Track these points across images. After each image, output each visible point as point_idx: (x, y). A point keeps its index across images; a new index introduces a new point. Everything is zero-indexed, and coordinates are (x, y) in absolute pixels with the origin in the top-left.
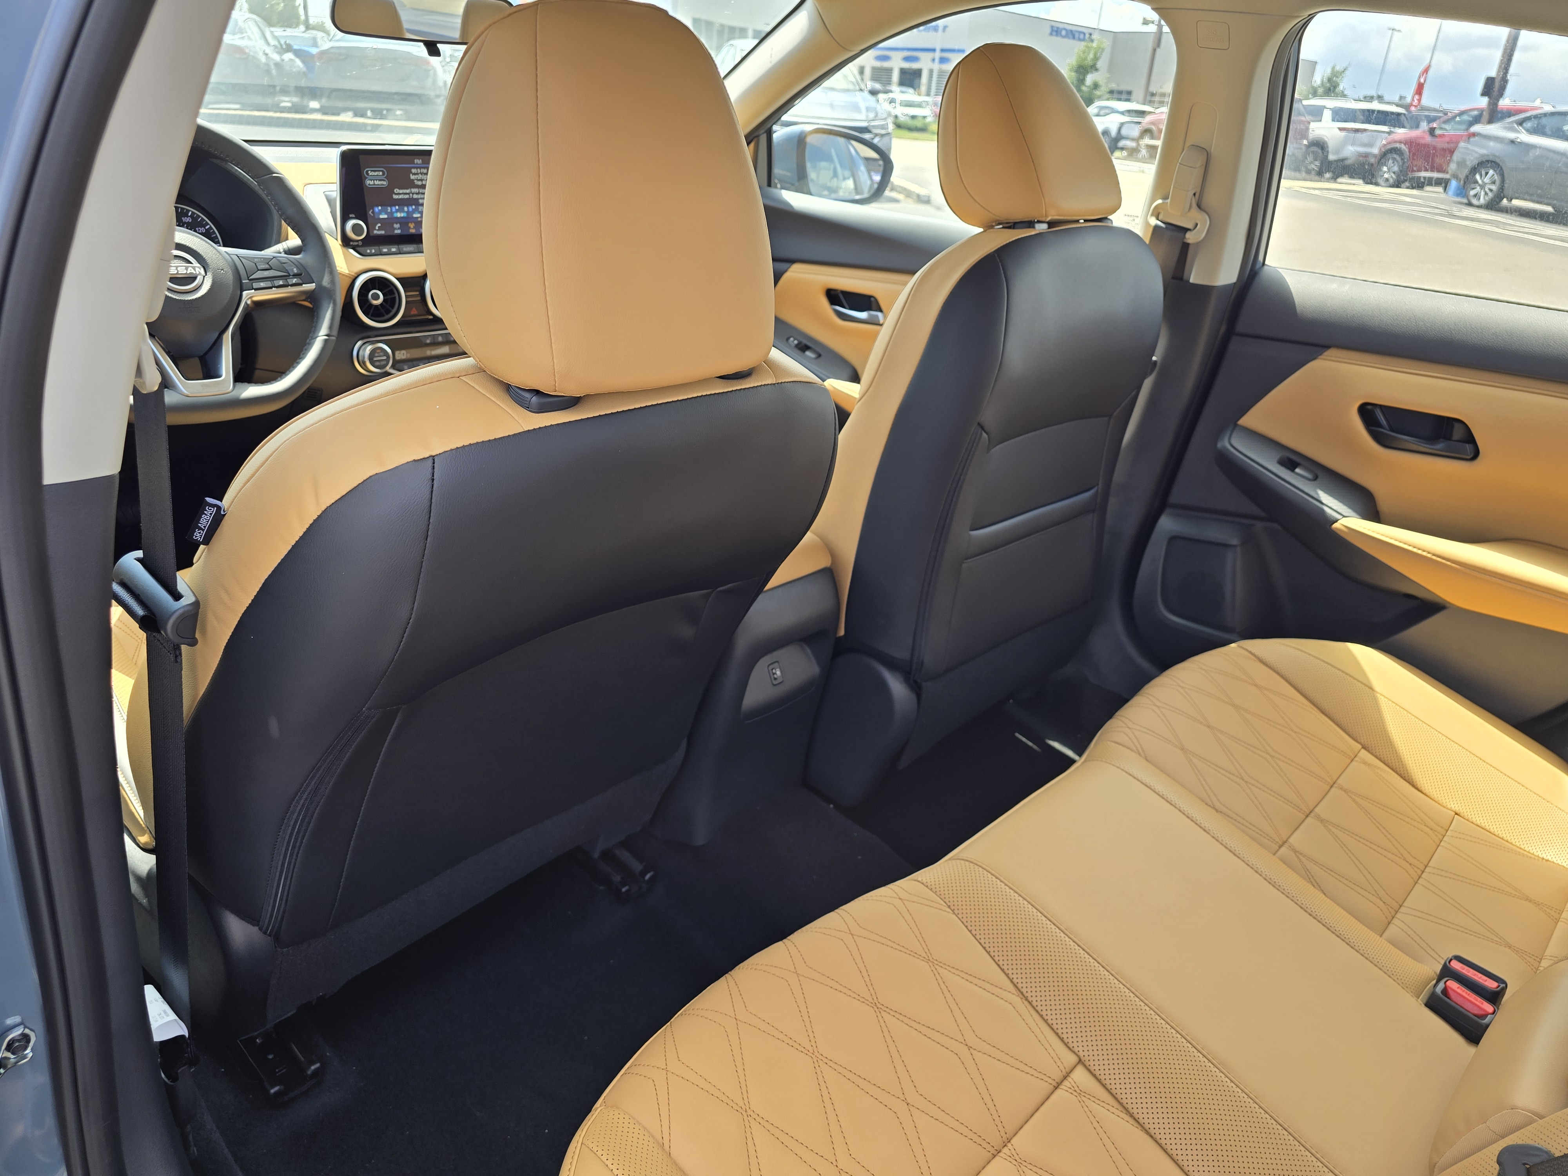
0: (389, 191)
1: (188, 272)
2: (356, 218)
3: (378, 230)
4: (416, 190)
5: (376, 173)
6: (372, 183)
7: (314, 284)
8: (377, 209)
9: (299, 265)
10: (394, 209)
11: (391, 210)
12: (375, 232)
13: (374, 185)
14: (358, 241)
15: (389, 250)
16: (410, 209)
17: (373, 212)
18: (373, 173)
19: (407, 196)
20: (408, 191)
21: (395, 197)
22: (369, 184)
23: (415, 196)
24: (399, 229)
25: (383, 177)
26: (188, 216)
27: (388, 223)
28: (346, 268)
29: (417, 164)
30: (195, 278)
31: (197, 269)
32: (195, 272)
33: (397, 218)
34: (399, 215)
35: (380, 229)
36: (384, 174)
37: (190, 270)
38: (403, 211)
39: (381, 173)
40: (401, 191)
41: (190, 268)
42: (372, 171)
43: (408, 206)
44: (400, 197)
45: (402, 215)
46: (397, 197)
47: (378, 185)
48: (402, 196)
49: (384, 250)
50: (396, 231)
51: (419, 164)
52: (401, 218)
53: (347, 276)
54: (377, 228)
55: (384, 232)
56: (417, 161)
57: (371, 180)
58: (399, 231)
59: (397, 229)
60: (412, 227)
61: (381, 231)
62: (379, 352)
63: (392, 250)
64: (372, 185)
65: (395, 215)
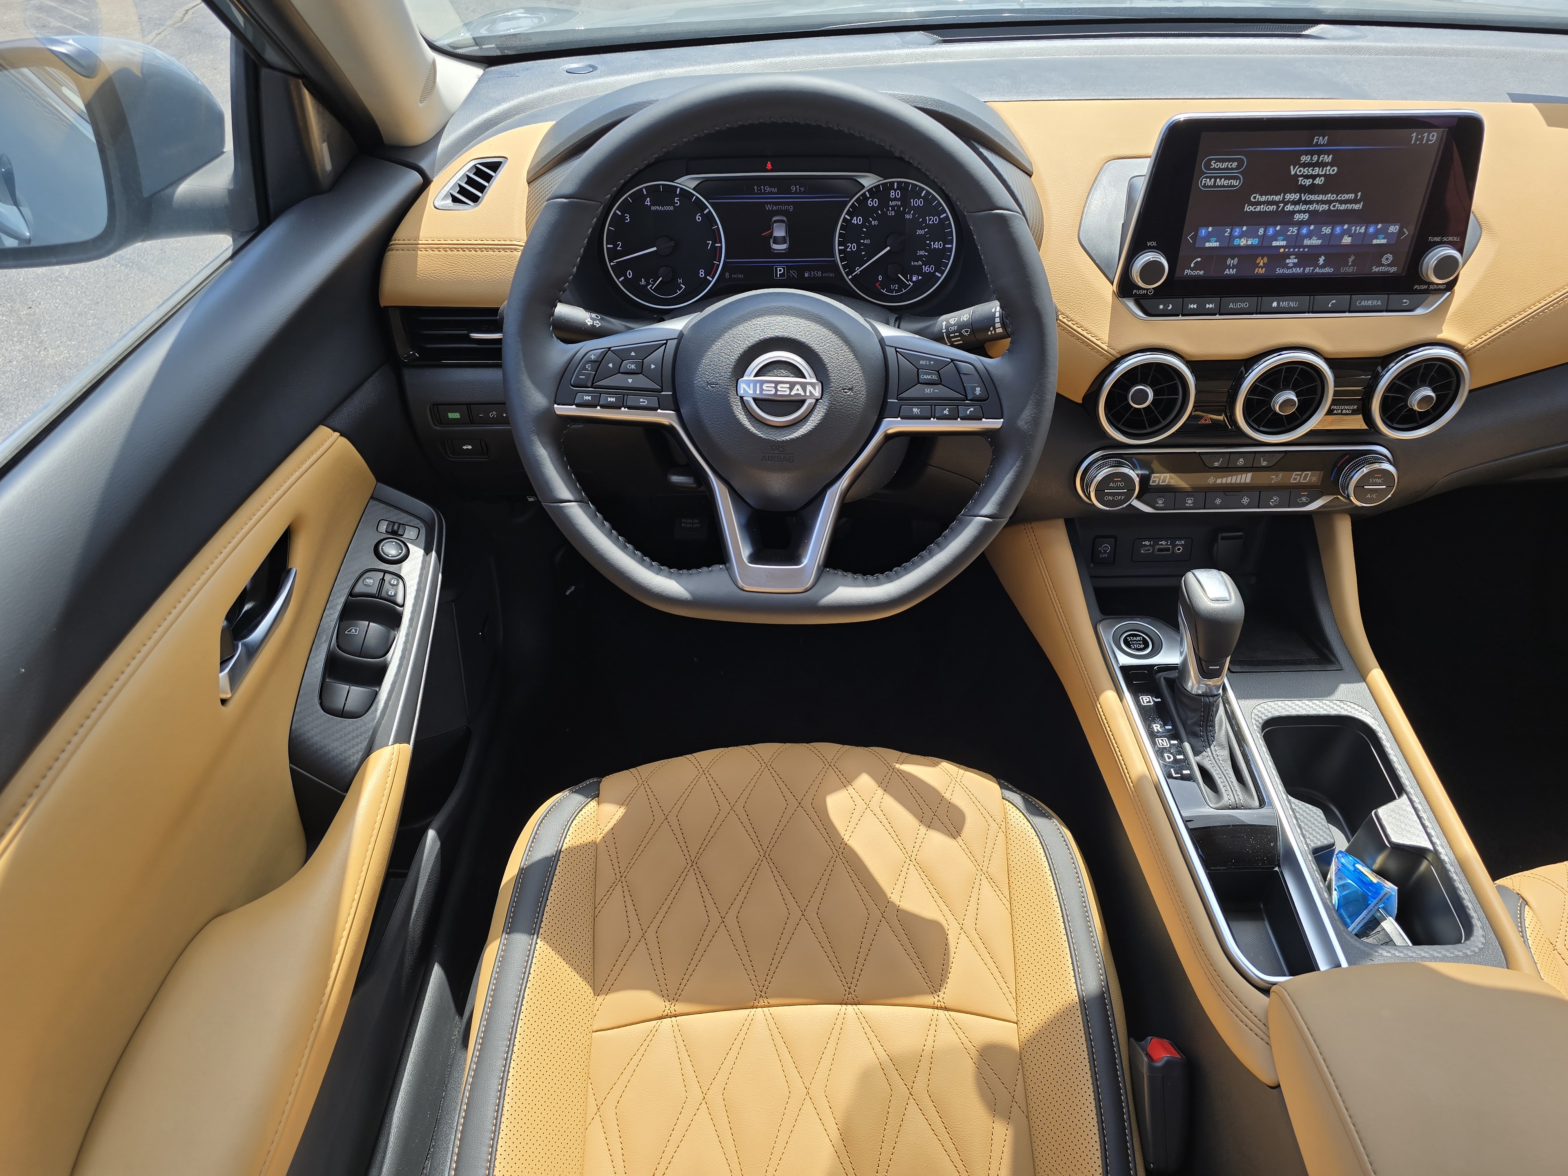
0: (1242, 196)
1: (792, 393)
2: (1158, 249)
3: (1192, 269)
4: (1295, 197)
5: (1225, 165)
6: (1210, 182)
7: (1002, 420)
8: (1203, 232)
9: (987, 379)
10: (1237, 232)
11: (1231, 233)
12: (1187, 272)
13: (1214, 186)
14: (1147, 290)
15: (1201, 306)
16: (1271, 231)
17: (1194, 238)
18: (1220, 165)
19: (1272, 208)
20: (1277, 198)
21: (1248, 208)
22: (1204, 186)
23: (1289, 208)
24: (1234, 267)
25: (1235, 173)
26: (919, 197)
27: (1218, 256)
28: (1106, 339)
29: (1317, 145)
30: (803, 402)
31: (809, 388)
32: (803, 394)
33: (1239, 247)
34: (1243, 242)
35: (1198, 267)
36: (1238, 168)
37: (798, 390)
38: (1255, 235)
39: (1235, 164)
40: (1263, 199)
41: (798, 387)
42: (1217, 160)
43: (1266, 225)
44: (1258, 209)
45: (1249, 243)
46: (1252, 209)
47: (1221, 186)
48: (1262, 206)
49: (1192, 306)
50: (1227, 272)
51: (1320, 145)
52: (1247, 247)
53: (1103, 355)
54: (1192, 265)
55: (1202, 273)
56: (1318, 139)
57: (1210, 178)
58: (1233, 272)
59: (1231, 268)
60: (1261, 264)
61: (1196, 273)
62: (1119, 481)
63: (1207, 306)
64: (1210, 187)
65: (1236, 242)
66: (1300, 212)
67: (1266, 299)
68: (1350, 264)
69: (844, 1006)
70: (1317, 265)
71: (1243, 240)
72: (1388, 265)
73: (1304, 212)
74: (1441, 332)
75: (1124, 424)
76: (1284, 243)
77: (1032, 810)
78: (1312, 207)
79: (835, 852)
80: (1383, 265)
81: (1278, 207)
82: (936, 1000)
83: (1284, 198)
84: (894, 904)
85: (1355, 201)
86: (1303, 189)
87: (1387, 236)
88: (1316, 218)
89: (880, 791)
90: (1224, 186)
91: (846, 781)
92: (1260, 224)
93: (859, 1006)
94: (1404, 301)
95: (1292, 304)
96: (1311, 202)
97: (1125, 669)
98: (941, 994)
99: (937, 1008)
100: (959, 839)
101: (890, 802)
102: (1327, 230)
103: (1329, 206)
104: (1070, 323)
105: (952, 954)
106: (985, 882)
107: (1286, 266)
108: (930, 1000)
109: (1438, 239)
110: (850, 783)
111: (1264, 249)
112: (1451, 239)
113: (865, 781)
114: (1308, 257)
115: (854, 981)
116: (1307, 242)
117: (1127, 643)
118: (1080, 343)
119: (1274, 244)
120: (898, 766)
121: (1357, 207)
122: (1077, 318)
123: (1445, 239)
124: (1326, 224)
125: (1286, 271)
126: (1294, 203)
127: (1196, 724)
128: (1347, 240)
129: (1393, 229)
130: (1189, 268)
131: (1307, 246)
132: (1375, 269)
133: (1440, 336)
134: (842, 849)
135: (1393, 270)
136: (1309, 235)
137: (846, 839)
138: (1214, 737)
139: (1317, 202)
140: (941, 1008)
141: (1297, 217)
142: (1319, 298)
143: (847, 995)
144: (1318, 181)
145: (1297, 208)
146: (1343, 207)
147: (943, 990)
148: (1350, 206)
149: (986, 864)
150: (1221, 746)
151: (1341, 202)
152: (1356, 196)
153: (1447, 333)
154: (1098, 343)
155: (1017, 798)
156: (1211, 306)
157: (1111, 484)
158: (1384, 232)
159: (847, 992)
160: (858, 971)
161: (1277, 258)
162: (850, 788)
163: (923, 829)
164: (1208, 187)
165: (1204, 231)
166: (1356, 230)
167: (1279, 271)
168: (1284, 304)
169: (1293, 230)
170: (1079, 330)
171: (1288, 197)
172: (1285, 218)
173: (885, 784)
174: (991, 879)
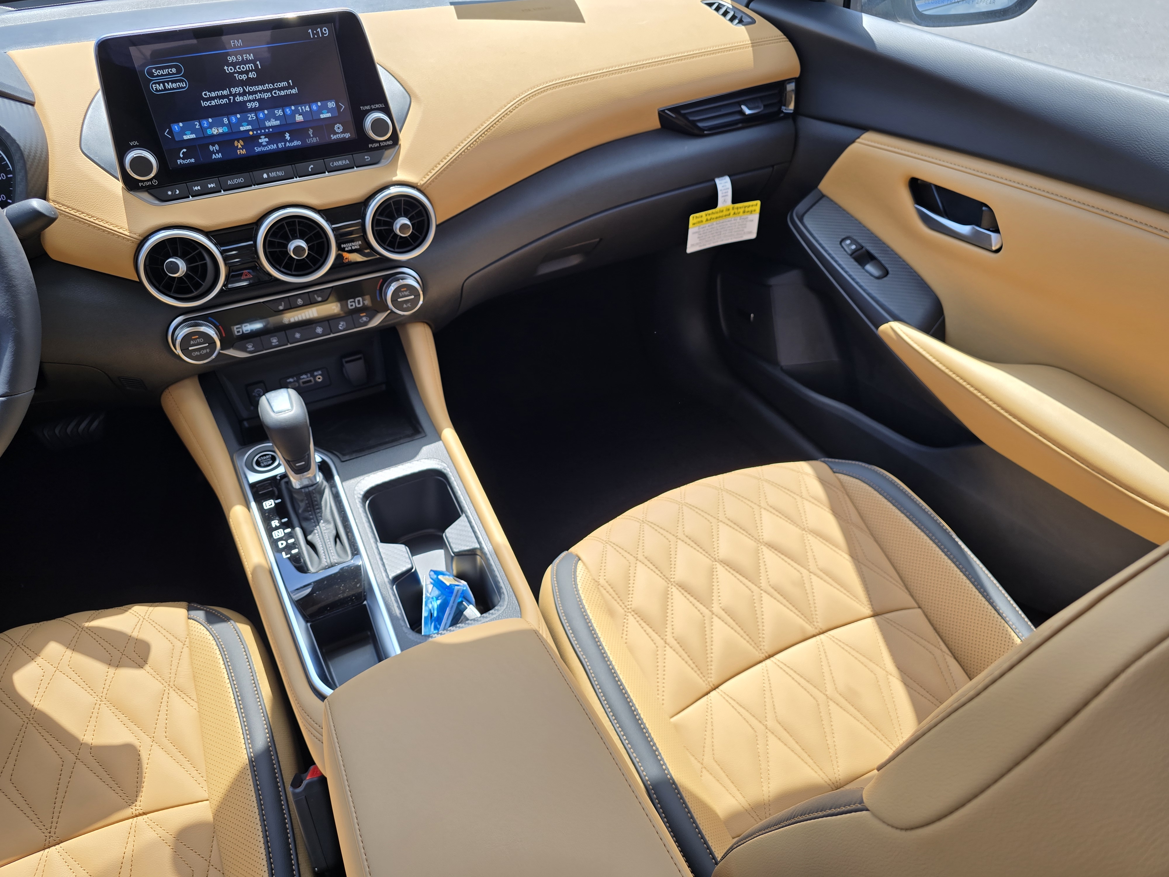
0: (193, 94)
2: (141, 146)
3: (183, 159)
4: (240, 90)
5: (166, 71)
6: (160, 87)
10: (205, 123)
11: (200, 125)
12: (179, 161)
13: (165, 89)
14: (151, 180)
15: (204, 187)
16: (234, 119)
17: (171, 132)
18: (161, 72)
19: (225, 101)
20: (225, 93)
21: (204, 104)
22: (157, 90)
23: (239, 99)
24: (218, 152)
25: (178, 77)
27: (199, 145)
28: (126, 226)
29: (235, 46)
33: (213, 136)
34: (215, 131)
35: (186, 156)
36: (179, 71)
38: (223, 125)
39: (174, 70)
40: (213, 94)
42: (157, 69)
43: (228, 114)
44: (213, 103)
45: (221, 131)
46: (208, 103)
47: (171, 89)
48: (216, 101)
49: (196, 188)
50: (214, 156)
51: (238, 47)
52: (220, 135)
53: (128, 240)
54: (181, 156)
55: (193, 160)
56: (234, 42)
57: (159, 83)
58: (219, 156)
59: (216, 153)
60: (240, 146)
61: (188, 161)
62: (196, 339)
63: (209, 186)
64: (162, 90)
65: (209, 132)
66: (250, 101)
67: (256, 173)
68: (312, 136)
69: (47, 850)
70: (286, 141)
71: (213, 129)
72: (342, 133)
73: (254, 101)
74: (396, 175)
75: (175, 292)
76: (249, 127)
77: (212, 619)
78: (258, 96)
79: (26, 720)
80: (338, 133)
81: (229, 100)
82: (133, 810)
83: (230, 92)
84: (86, 744)
85: (289, 87)
86: (242, 83)
87: (329, 110)
88: (264, 104)
89: (69, 652)
90: (174, 89)
91: (34, 654)
92: (224, 115)
93: (61, 845)
94: (366, 157)
95: (280, 174)
96: (255, 93)
97: (253, 486)
98: (138, 803)
99: (137, 816)
100: (147, 667)
101: (80, 659)
102: (279, 112)
103: (271, 94)
104: (91, 220)
105: (145, 766)
106: (173, 694)
107: (260, 145)
108: (128, 812)
109: (368, 107)
110: (37, 654)
111: (233, 135)
112: (377, 106)
113: (54, 648)
114: (276, 135)
115: (54, 824)
116: (268, 124)
117: (258, 464)
118: (106, 234)
119: (242, 129)
120: (87, 624)
121: (294, 91)
122: (98, 215)
123: (373, 107)
124: (277, 107)
125: (263, 149)
126: (240, 95)
127: (305, 510)
128: (299, 118)
129: (331, 104)
130: (180, 158)
131: (272, 127)
132: (334, 137)
133: (395, 179)
134: (32, 715)
135: (347, 135)
136: (267, 118)
137: (36, 706)
138: (321, 516)
139: (260, 92)
140: (140, 815)
141: (249, 105)
142: (300, 166)
143: (48, 840)
144: (251, 75)
145: (246, 98)
146: (282, 93)
147: (139, 799)
148: (288, 92)
149: (172, 679)
150: (327, 522)
151: (280, 89)
152: (289, 83)
153: (401, 175)
154: (121, 231)
155: (200, 615)
156: (212, 185)
157: (192, 342)
158: (325, 108)
159: (48, 837)
160: (56, 815)
161: (251, 140)
162: (39, 660)
163: (112, 670)
164: (160, 91)
165: (176, 127)
166: (302, 109)
167: (258, 150)
168: (273, 175)
169: (252, 116)
170: (101, 223)
171: (234, 90)
172: (241, 108)
173: (73, 646)
174: (179, 689)
